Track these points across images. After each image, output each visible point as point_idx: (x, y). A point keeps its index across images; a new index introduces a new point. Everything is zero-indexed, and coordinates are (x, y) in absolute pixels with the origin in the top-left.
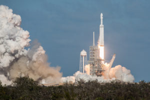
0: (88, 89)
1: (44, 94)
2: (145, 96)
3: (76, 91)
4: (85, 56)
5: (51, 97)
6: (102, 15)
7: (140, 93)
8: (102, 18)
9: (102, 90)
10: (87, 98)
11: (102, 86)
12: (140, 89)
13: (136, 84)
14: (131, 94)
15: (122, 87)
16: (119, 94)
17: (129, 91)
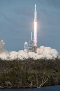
0: (28, 62)
1: (6, 65)
2: (58, 66)
3: (22, 63)
4: (27, 45)
5: (9, 66)
6: (36, 5)
7: (55, 64)
8: (36, 7)
9: (36, 63)
10: (28, 67)
11: (35, 60)
12: (55, 62)
13: (53, 59)
14: (50, 65)
15: (46, 61)
16: (44, 65)
17: (49, 64)
